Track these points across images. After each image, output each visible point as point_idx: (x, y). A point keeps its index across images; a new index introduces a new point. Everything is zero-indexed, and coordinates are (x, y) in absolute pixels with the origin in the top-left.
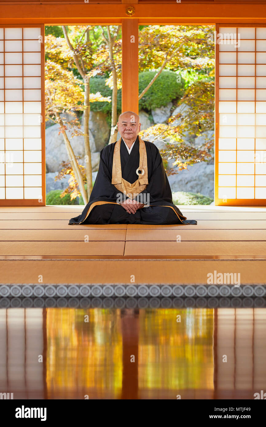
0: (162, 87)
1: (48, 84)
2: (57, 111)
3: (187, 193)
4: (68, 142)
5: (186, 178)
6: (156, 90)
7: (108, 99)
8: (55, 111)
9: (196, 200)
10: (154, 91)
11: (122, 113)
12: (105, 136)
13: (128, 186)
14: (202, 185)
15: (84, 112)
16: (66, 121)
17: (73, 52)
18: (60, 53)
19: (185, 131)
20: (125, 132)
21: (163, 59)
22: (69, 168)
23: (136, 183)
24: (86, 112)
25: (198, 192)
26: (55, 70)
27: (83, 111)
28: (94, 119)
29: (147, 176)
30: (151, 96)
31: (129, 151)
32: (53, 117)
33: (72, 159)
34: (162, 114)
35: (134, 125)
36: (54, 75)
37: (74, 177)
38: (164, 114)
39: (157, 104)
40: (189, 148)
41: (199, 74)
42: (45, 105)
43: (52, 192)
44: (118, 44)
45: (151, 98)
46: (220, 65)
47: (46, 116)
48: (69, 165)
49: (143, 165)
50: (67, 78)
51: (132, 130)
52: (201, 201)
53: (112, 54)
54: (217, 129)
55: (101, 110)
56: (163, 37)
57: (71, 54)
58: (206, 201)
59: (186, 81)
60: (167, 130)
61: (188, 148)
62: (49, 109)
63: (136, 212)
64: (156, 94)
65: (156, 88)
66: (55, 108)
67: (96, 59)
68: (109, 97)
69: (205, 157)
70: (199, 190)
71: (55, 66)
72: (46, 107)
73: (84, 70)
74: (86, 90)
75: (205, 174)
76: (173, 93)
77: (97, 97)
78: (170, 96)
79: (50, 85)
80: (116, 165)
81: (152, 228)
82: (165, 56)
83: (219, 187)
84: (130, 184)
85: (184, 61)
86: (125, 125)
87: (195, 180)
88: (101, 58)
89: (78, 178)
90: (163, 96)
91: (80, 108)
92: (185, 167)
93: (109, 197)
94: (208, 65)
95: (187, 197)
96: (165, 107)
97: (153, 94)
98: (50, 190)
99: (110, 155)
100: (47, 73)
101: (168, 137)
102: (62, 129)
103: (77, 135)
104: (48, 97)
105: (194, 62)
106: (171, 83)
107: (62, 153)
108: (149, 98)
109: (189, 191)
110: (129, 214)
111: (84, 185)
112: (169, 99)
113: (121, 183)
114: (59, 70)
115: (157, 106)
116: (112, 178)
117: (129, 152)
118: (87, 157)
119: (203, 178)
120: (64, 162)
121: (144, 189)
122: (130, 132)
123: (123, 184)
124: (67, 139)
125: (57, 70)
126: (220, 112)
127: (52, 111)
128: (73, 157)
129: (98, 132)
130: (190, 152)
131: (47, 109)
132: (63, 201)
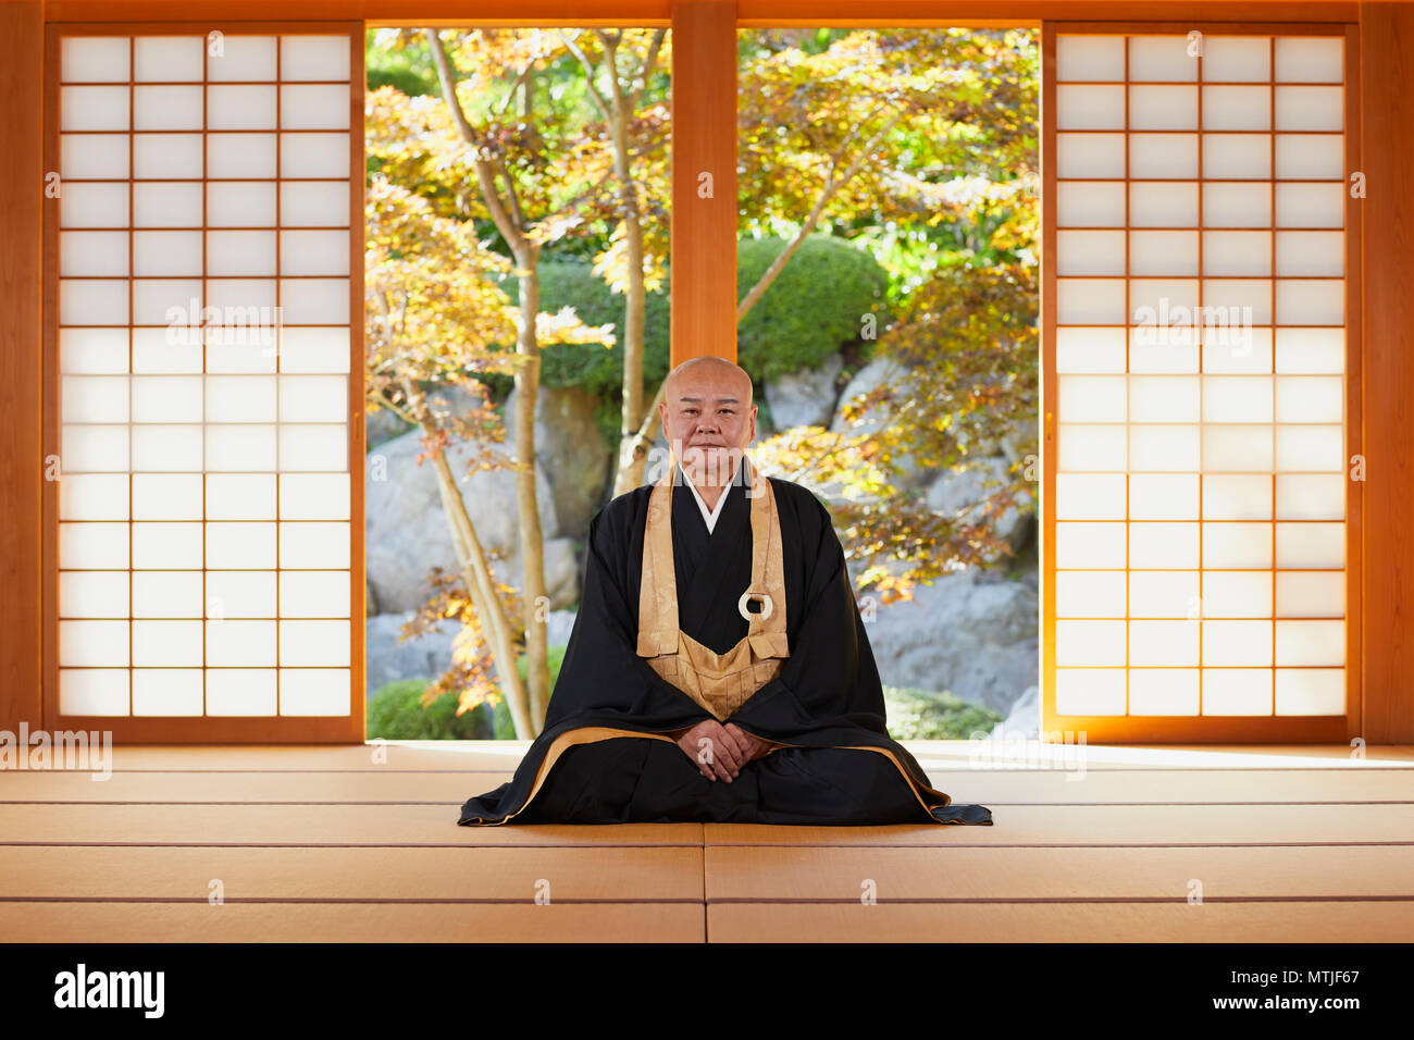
0: (804, 298)
1: (377, 268)
2: (414, 373)
3: (903, 691)
4: (456, 496)
5: (896, 637)
6: (782, 309)
7: (604, 336)
8: (405, 375)
9: (935, 718)
10: (775, 309)
11: (673, 372)
12: (593, 478)
13: (707, 662)
14: (955, 662)
15: (518, 380)
16: (447, 414)
17: (474, 151)
18: (426, 156)
19: (900, 452)
20: (694, 439)
21: (814, 180)
22: (454, 595)
23: (738, 652)
24: (523, 379)
25: (940, 688)
26: (405, 218)
27: (512, 378)
28: (551, 417)
29: (782, 621)
30: (764, 330)
31: (711, 522)
32: (397, 397)
33: (468, 557)
34: (804, 398)
35: (731, 411)
36: (402, 237)
37: (476, 628)
38: (810, 397)
39: (785, 361)
40: (921, 517)
41: (940, 248)
42: (366, 353)
43: (392, 686)
44: (645, 124)
45: (763, 338)
46: (1059, 184)
47: (369, 392)
48: (459, 586)
49: (765, 579)
50: (451, 247)
51: (720, 432)
52: (956, 721)
53: (627, 162)
54: (1049, 438)
55: (576, 381)
56: (823, 94)
57: (470, 155)
58: (974, 724)
59: (893, 276)
60: (835, 449)
61: (917, 519)
62: (381, 367)
63: (736, 774)
64: (780, 322)
65: (780, 299)
66: (406, 364)
67: (564, 177)
68: (609, 327)
69: (983, 551)
70: (946, 681)
71: (407, 202)
72: (368, 357)
73: (516, 220)
74: (523, 296)
75: (967, 620)
76: (844, 317)
77: (564, 326)
78: (835, 329)
79: (384, 271)
80: (653, 578)
81: (808, 842)
82: (824, 173)
83: (1057, 667)
84: (714, 656)
85: (897, 189)
86: (692, 411)
87: (929, 643)
88: (583, 175)
89: (493, 633)
90: (806, 331)
91: (503, 365)
92: (903, 592)
93: (629, 709)
94: (986, 203)
95: (903, 707)
96: (814, 369)
97: (772, 324)
98: (386, 679)
99: (630, 538)
100: (376, 232)
101: (838, 476)
102: (430, 444)
103: (487, 466)
104: (379, 320)
105: (933, 195)
106: (837, 283)
107: (430, 543)
108: (756, 338)
109: (909, 684)
110: (710, 781)
111: (515, 660)
112: (830, 339)
113: (677, 653)
114: (421, 216)
115: (783, 367)
116: (637, 632)
117: (711, 524)
118: (526, 554)
119: (962, 636)
120: (438, 571)
121: (770, 677)
122: (711, 439)
123: (683, 656)
124: (452, 482)
125: (414, 218)
126: (1060, 369)
127: (392, 374)
128: (474, 552)
129: (567, 463)
130: (927, 529)
131: (373, 368)
132: (433, 721)
